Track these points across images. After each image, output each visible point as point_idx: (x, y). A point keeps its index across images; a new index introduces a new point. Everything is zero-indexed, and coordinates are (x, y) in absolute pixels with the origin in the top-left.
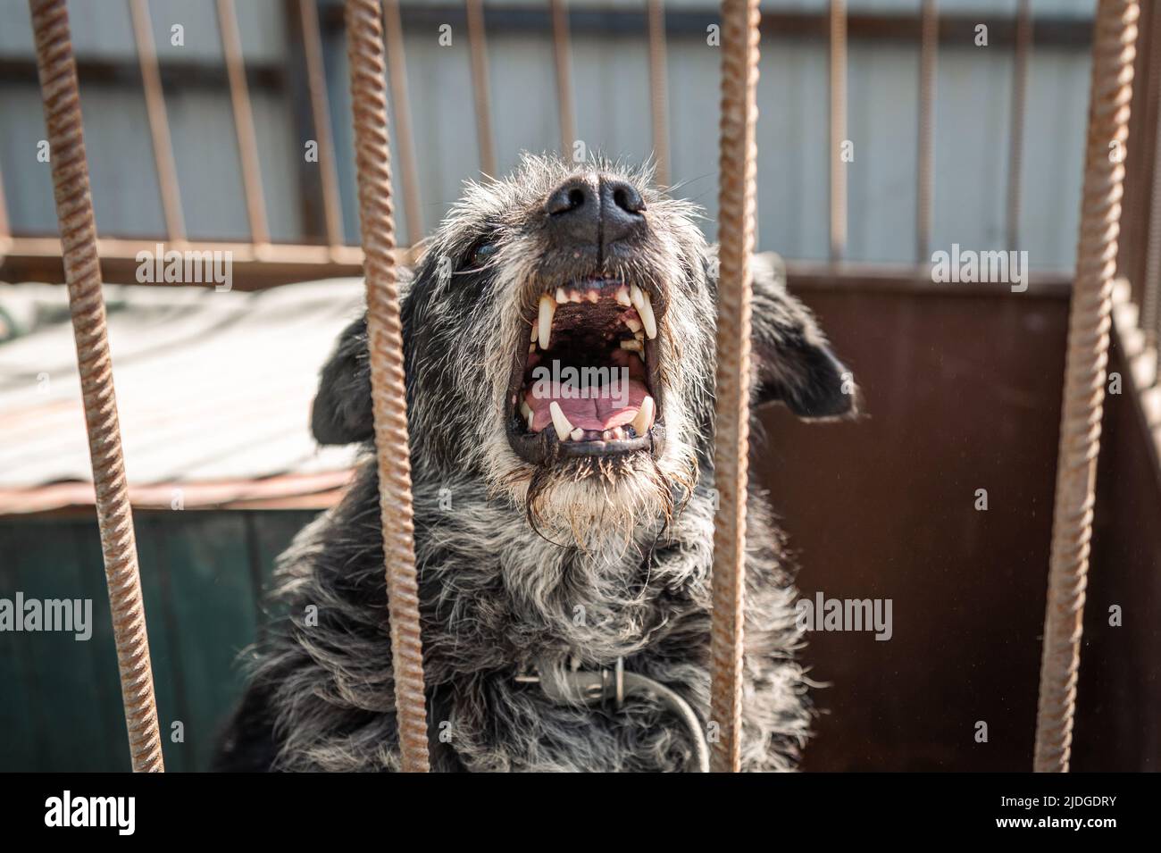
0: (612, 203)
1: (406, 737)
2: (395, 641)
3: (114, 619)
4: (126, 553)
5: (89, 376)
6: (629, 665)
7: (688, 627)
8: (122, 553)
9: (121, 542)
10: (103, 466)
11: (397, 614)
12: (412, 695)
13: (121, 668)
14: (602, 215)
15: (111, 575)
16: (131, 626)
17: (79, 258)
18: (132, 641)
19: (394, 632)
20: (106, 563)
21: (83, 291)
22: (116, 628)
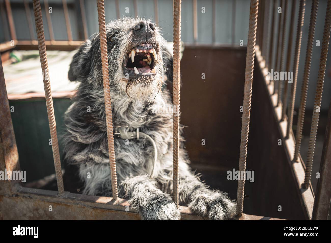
0: (149, 28)
1: (109, 140)
2: (107, 120)
3: (48, 117)
4: (51, 103)
5: (43, 66)
6: (140, 130)
7: (154, 120)
8: (50, 103)
9: (50, 101)
10: (46, 85)
11: (107, 115)
12: (110, 132)
13: (50, 127)
14: (147, 30)
15: (48, 108)
16: (52, 118)
17: (41, 42)
18: (52, 121)
19: (107, 118)
20: (47, 105)
21: (42, 49)
22: (49, 119)
